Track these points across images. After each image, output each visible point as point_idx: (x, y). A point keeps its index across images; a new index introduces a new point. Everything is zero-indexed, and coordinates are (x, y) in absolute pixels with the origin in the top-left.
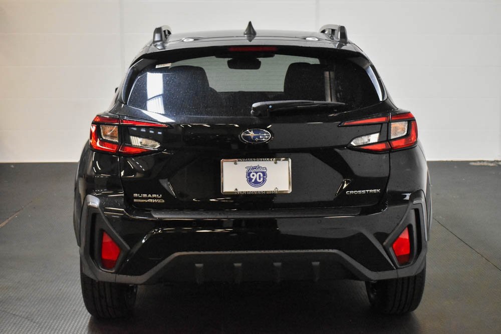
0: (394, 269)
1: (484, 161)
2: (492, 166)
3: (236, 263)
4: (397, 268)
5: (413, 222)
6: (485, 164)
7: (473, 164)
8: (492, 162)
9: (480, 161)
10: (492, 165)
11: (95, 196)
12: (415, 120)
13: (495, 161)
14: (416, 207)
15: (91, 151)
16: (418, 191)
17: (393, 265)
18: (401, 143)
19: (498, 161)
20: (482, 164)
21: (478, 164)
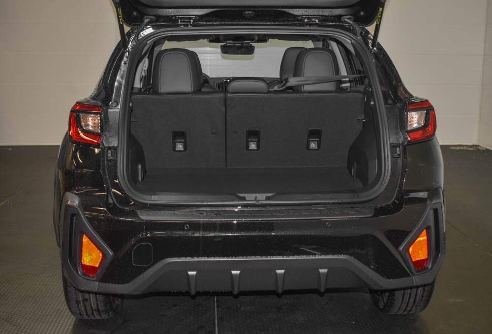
0: (410, 276)
1: (463, 146)
2: (472, 151)
3: (234, 270)
4: (414, 275)
5: (431, 223)
6: (465, 148)
7: (454, 148)
8: (471, 146)
9: (460, 146)
10: (471, 149)
11: (75, 193)
12: (433, 109)
13: (473, 145)
14: (435, 207)
15: (71, 143)
16: (436, 188)
17: (409, 272)
18: (418, 135)
19: (476, 146)
20: (462, 148)
21: (458, 148)
